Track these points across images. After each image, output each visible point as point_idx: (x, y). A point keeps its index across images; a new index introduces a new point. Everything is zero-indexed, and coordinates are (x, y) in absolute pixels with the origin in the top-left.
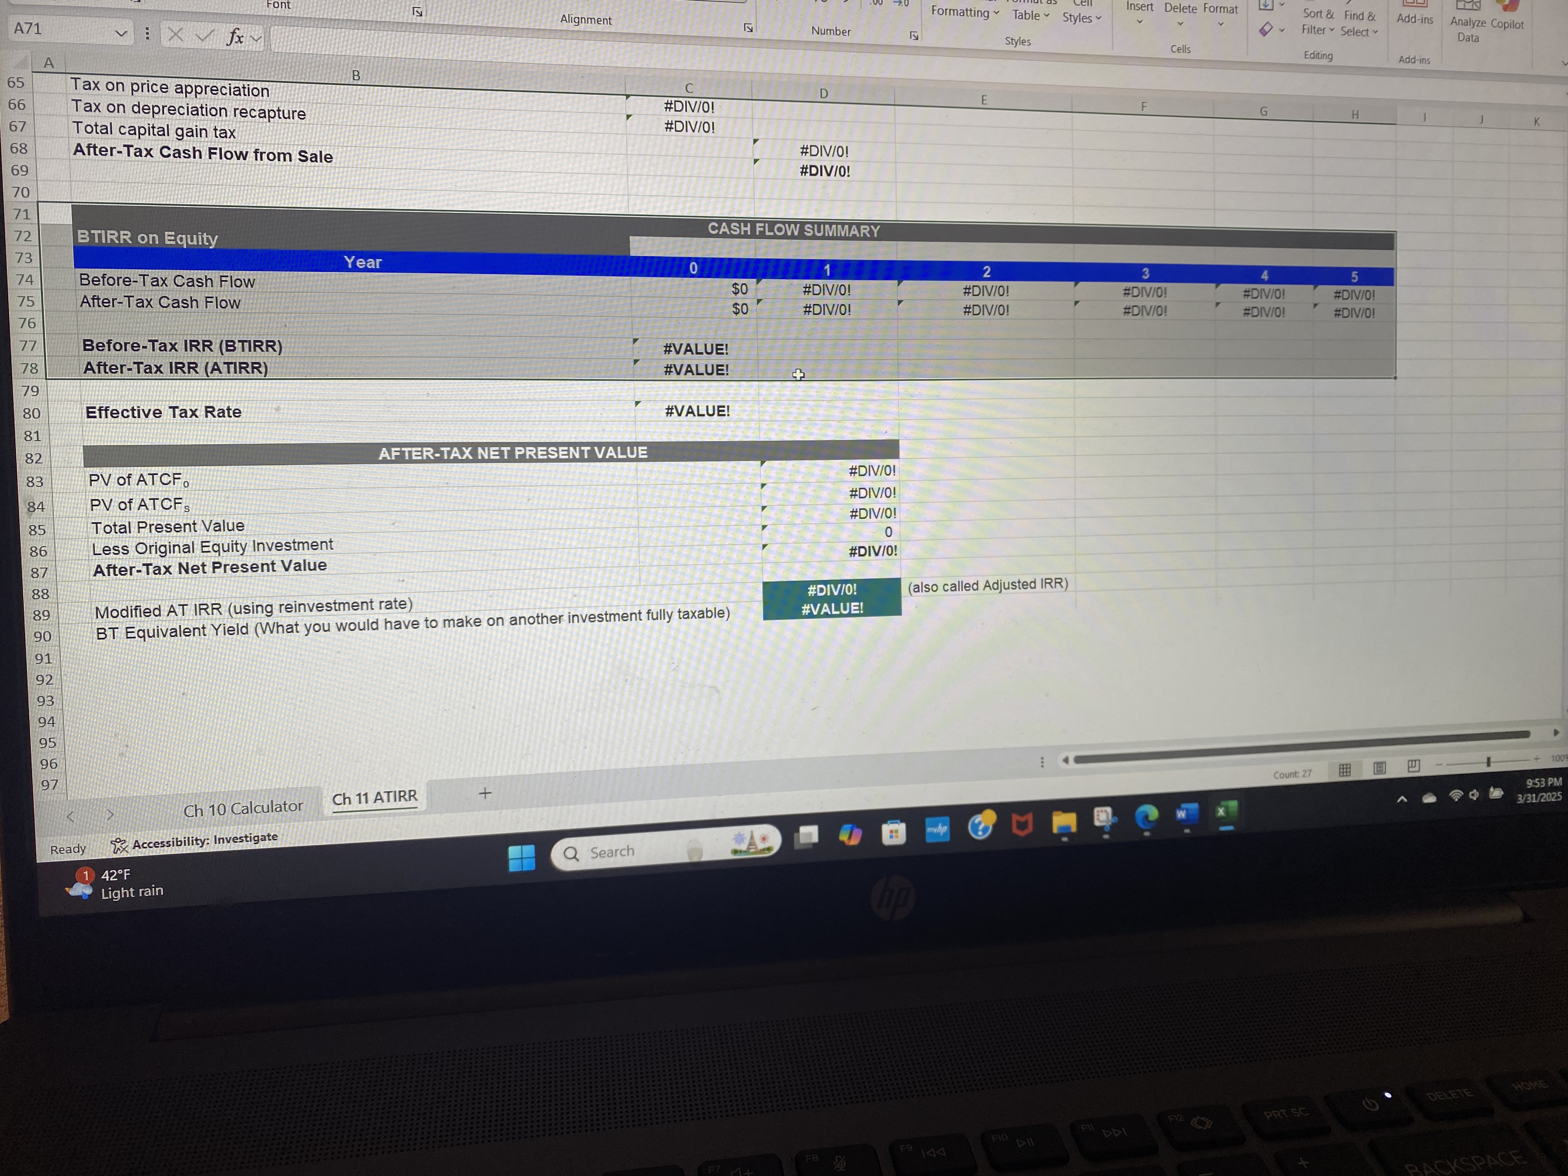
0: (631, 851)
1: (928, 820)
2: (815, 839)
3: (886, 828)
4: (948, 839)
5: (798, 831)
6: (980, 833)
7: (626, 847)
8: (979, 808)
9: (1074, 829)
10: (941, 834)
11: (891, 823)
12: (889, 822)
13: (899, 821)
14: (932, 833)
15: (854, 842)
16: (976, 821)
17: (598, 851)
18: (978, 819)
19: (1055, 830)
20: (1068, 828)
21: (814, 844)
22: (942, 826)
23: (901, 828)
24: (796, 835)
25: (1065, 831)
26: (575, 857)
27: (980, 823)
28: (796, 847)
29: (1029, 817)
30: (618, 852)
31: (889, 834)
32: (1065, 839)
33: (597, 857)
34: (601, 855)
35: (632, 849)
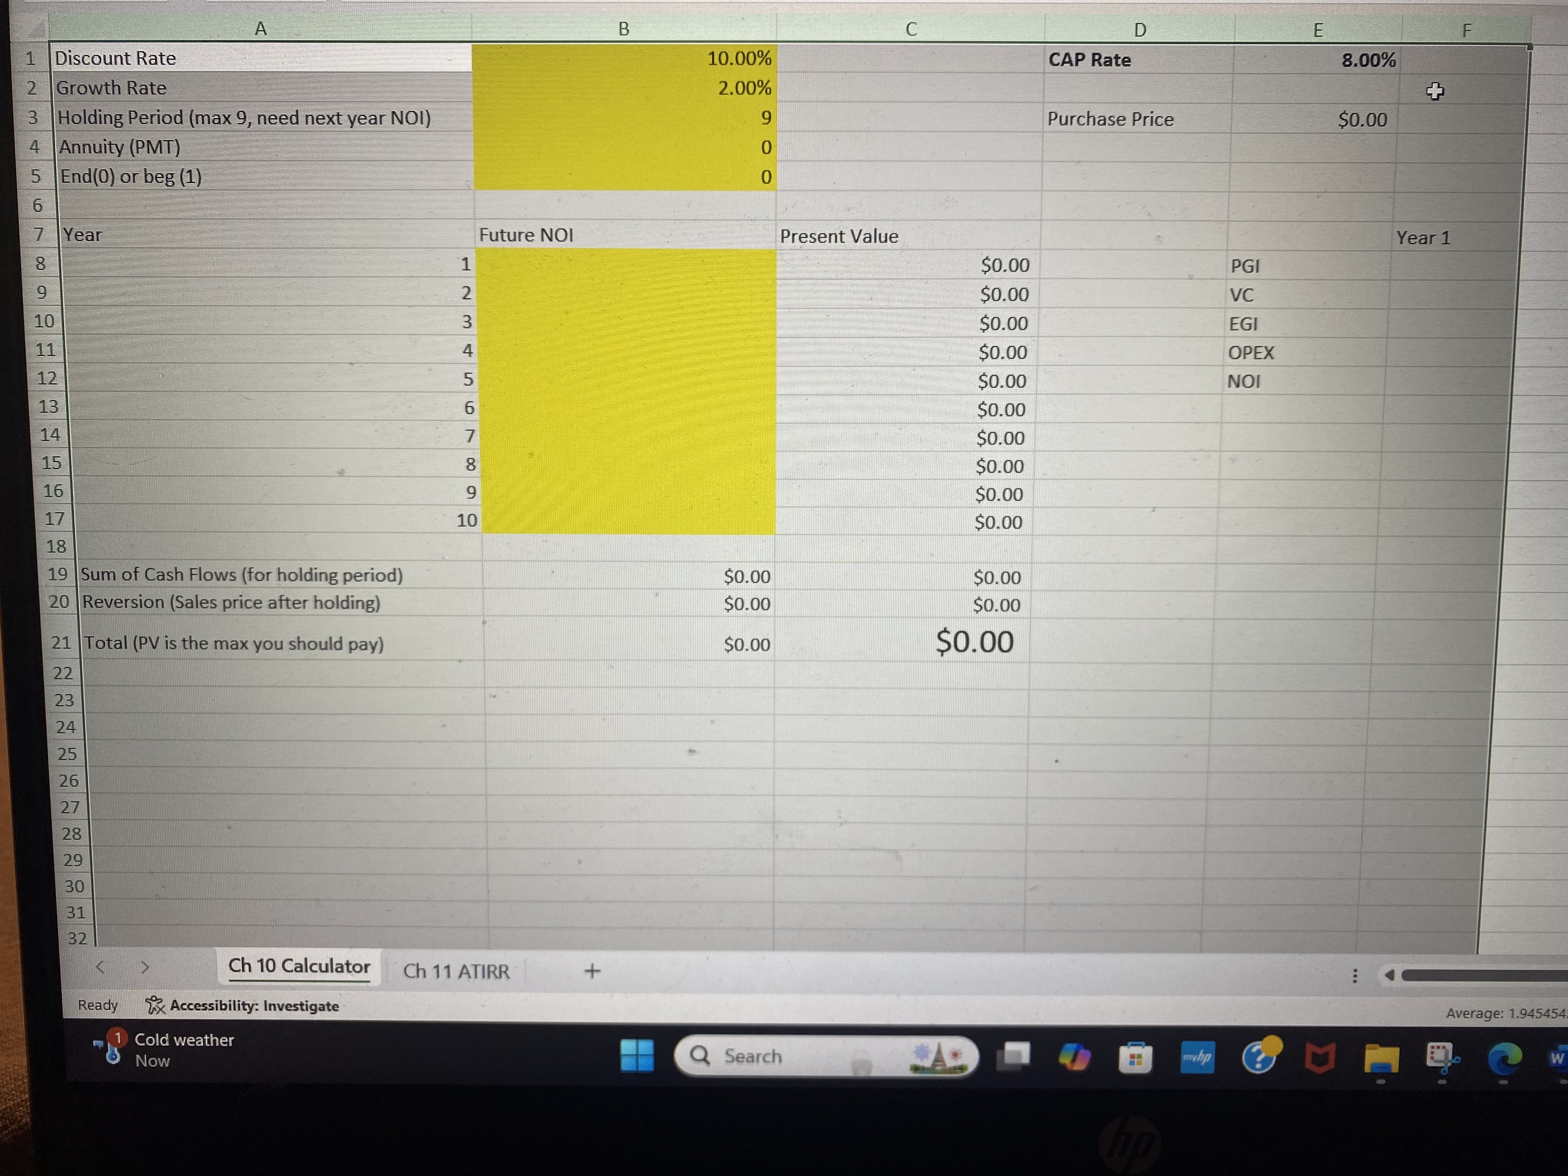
0: (777, 1059)
1: (1185, 1044)
2: (1026, 1059)
3: (1125, 1052)
4: (1211, 1070)
5: (1003, 1048)
6: (1258, 1066)
7: (771, 1052)
8: (1259, 1033)
9: (1395, 1069)
10: (1203, 1064)
11: (1132, 1045)
12: (1129, 1043)
13: (1143, 1043)
14: (1190, 1062)
15: (1080, 1066)
16: (1254, 1050)
17: (734, 1054)
18: (1256, 1046)
19: (1367, 1069)
20: (1388, 1066)
21: (1024, 1067)
22: (1205, 1053)
23: (1146, 1052)
24: (999, 1052)
25: (1382, 1071)
26: (705, 1060)
27: (1259, 1052)
28: (999, 1068)
29: (1331, 1048)
30: (761, 1059)
31: (1129, 1060)
32: (1381, 1082)
33: (733, 1061)
34: (738, 1059)
35: (779, 1055)
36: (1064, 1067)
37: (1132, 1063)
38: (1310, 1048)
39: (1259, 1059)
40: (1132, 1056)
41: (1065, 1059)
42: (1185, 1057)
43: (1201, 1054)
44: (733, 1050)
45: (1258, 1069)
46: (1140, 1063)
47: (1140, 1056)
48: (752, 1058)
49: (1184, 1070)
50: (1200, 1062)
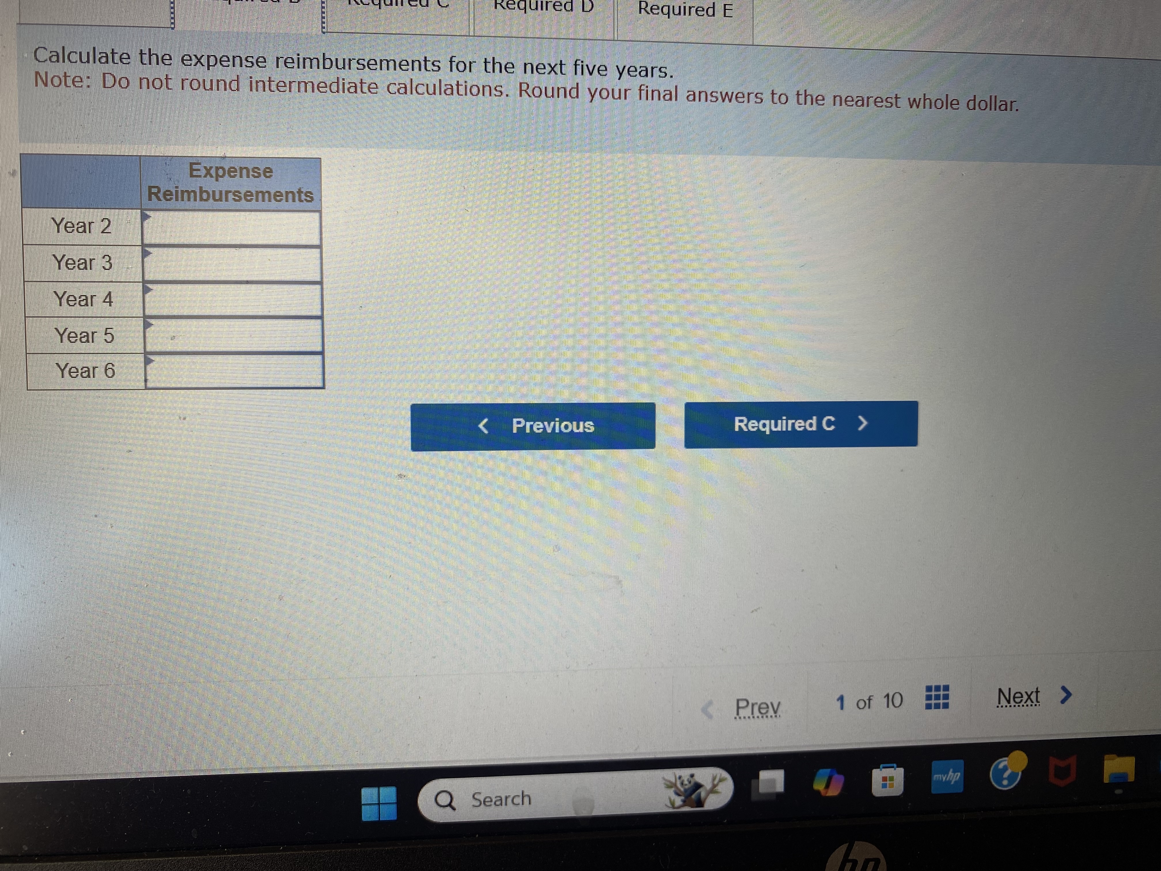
0: (527, 800)
1: (935, 764)
2: (780, 787)
4: (960, 789)
5: (758, 777)
7: (520, 794)
8: (1005, 749)
9: (1131, 778)
10: (952, 783)
11: (884, 768)
12: (881, 766)
13: (895, 765)
14: (940, 782)
15: (834, 791)
16: (1001, 766)
18: (1003, 763)
19: (1106, 780)
20: (1125, 775)
21: (778, 795)
22: (954, 772)
24: (753, 782)
25: (1120, 781)
26: (450, 805)
28: (754, 797)
29: (1072, 761)
30: (509, 801)
31: (881, 782)
32: (1118, 792)
33: (479, 806)
34: (486, 802)
35: (529, 796)
36: (818, 792)
37: (884, 786)
38: (1053, 762)
39: (1006, 775)
40: (885, 779)
41: (819, 785)
42: (936, 777)
43: (951, 773)
44: (480, 793)
45: (1005, 785)
46: (892, 786)
47: (892, 779)
48: (500, 801)
49: (935, 790)
50: (950, 781)
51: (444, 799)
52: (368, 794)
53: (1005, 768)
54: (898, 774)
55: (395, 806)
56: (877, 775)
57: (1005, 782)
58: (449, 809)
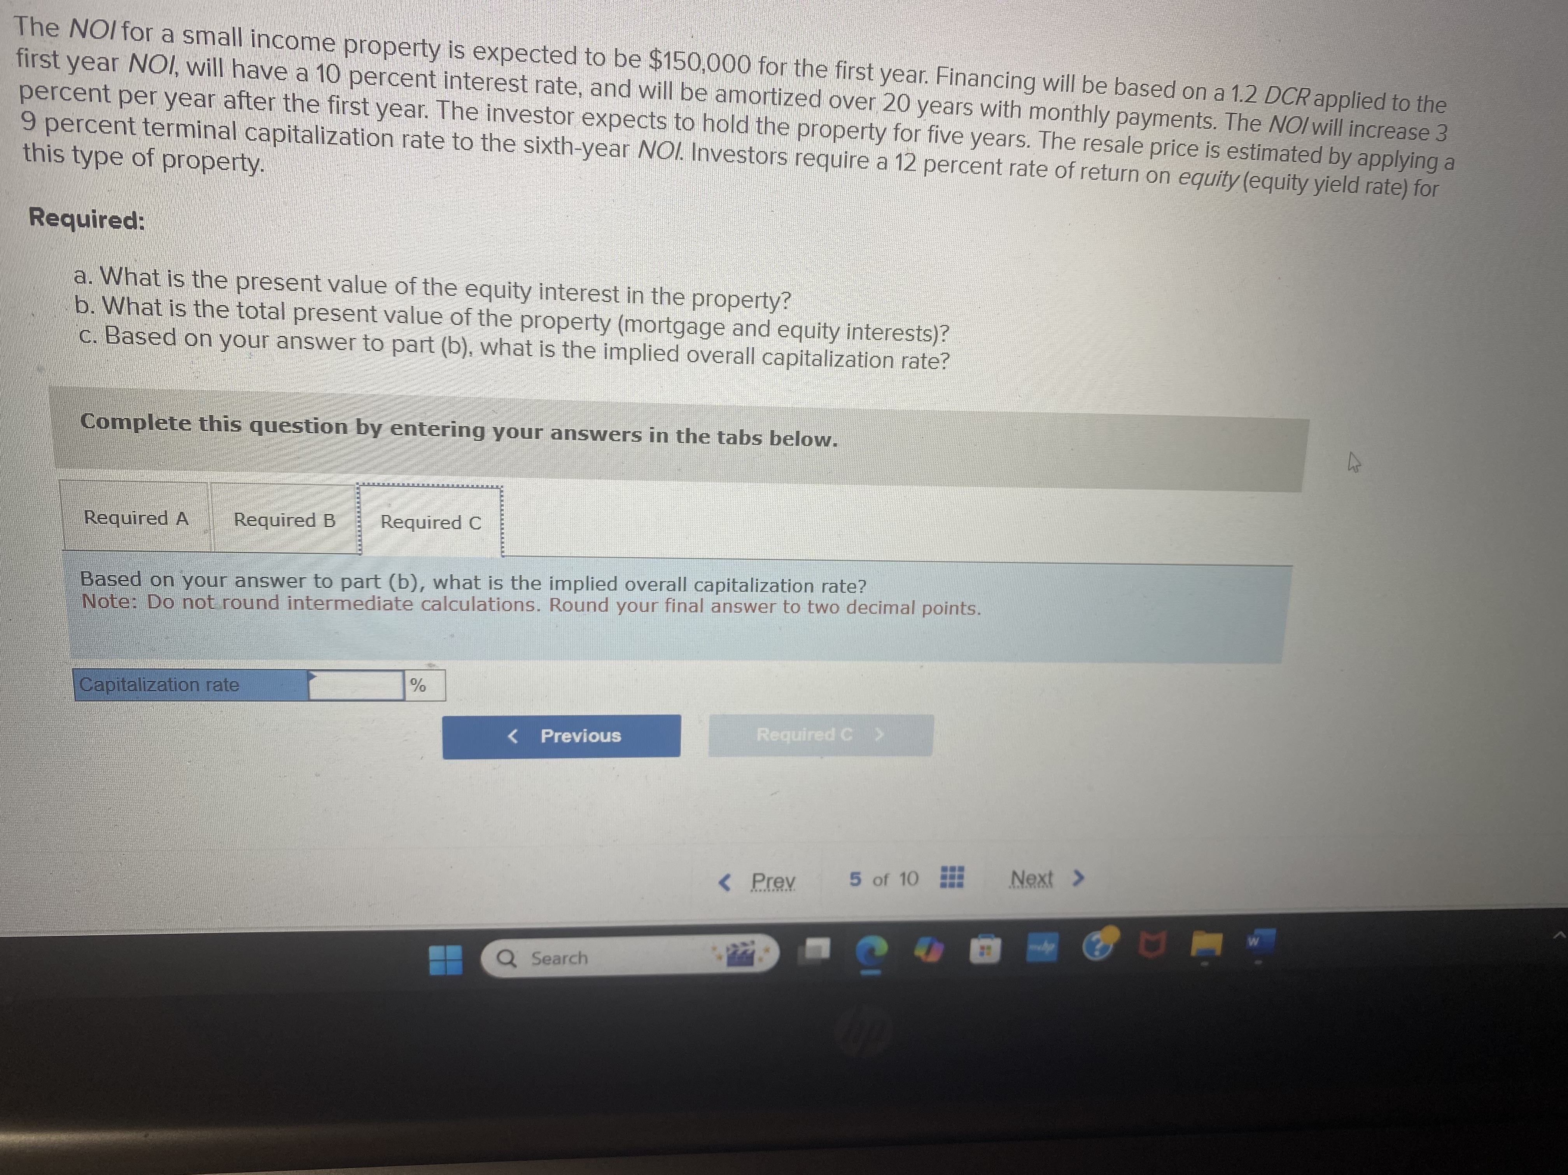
0: (583, 959)
7: (577, 953)
8: (1100, 924)
9: (1218, 953)
17: (541, 956)
19: (1193, 954)
20: (1212, 951)
25: (1206, 955)
26: (511, 962)
29: (1163, 937)
30: (567, 959)
32: (1204, 964)
33: (539, 964)
34: (545, 961)
35: (585, 956)
36: (918, 959)
37: (982, 954)
38: (1144, 936)
39: (1098, 946)
40: (982, 948)
41: (920, 952)
42: (1032, 947)
43: (1046, 944)
44: (539, 953)
45: (1097, 956)
46: (989, 954)
47: (989, 948)
48: (558, 960)
49: (1030, 959)
50: (1043, 952)
51: (505, 957)
52: (435, 952)
53: (1098, 941)
54: (995, 944)
55: (460, 963)
56: (976, 945)
57: (1097, 953)
58: (510, 966)
